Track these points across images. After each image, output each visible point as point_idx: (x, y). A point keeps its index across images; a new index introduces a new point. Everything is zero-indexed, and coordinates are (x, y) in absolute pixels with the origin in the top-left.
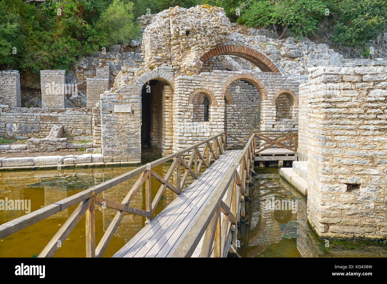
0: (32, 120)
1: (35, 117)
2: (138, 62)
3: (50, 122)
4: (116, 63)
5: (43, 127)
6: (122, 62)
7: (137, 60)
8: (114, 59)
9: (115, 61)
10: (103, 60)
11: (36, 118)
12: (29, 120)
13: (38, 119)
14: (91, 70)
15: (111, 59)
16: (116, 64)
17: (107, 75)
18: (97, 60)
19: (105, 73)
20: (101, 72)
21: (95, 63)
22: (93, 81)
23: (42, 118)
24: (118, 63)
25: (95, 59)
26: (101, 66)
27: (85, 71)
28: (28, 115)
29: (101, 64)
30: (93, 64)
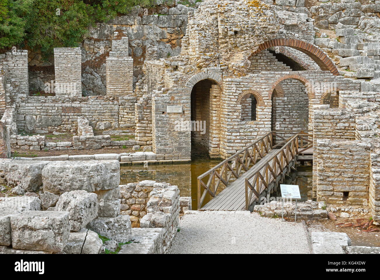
0: (53, 111)
1: (56, 108)
2: (162, 28)
3: (72, 114)
4: (135, 30)
5: (65, 120)
6: (142, 28)
7: (161, 26)
8: (131, 25)
9: (133, 27)
10: (119, 26)
11: (58, 109)
12: (50, 111)
13: (59, 111)
14: (103, 40)
15: (128, 25)
16: (135, 32)
17: (126, 48)
18: (111, 27)
19: (124, 46)
20: (119, 45)
21: (108, 31)
22: (115, 61)
23: (64, 109)
24: (137, 31)
25: (108, 26)
26: (118, 36)
27: (96, 42)
28: (48, 106)
29: (117, 33)
30: (106, 32)
